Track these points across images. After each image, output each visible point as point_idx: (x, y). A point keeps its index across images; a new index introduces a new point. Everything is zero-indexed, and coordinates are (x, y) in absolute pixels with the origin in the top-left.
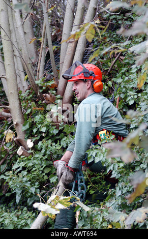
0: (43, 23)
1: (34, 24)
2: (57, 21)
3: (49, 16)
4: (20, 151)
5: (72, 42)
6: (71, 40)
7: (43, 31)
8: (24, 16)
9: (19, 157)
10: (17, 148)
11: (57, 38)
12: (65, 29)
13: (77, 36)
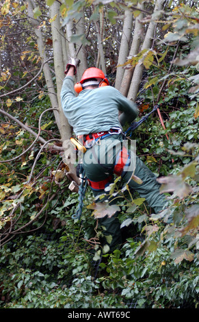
0: (97, 55)
1: (88, 55)
2: (112, 53)
3: (103, 48)
4: (71, 186)
5: (129, 68)
6: (128, 66)
7: (97, 63)
8: (78, 47)
9: (71, 192)
10: (69, 183)
11: (111, 71)
12: (120, 61)
13: (134, 62)
